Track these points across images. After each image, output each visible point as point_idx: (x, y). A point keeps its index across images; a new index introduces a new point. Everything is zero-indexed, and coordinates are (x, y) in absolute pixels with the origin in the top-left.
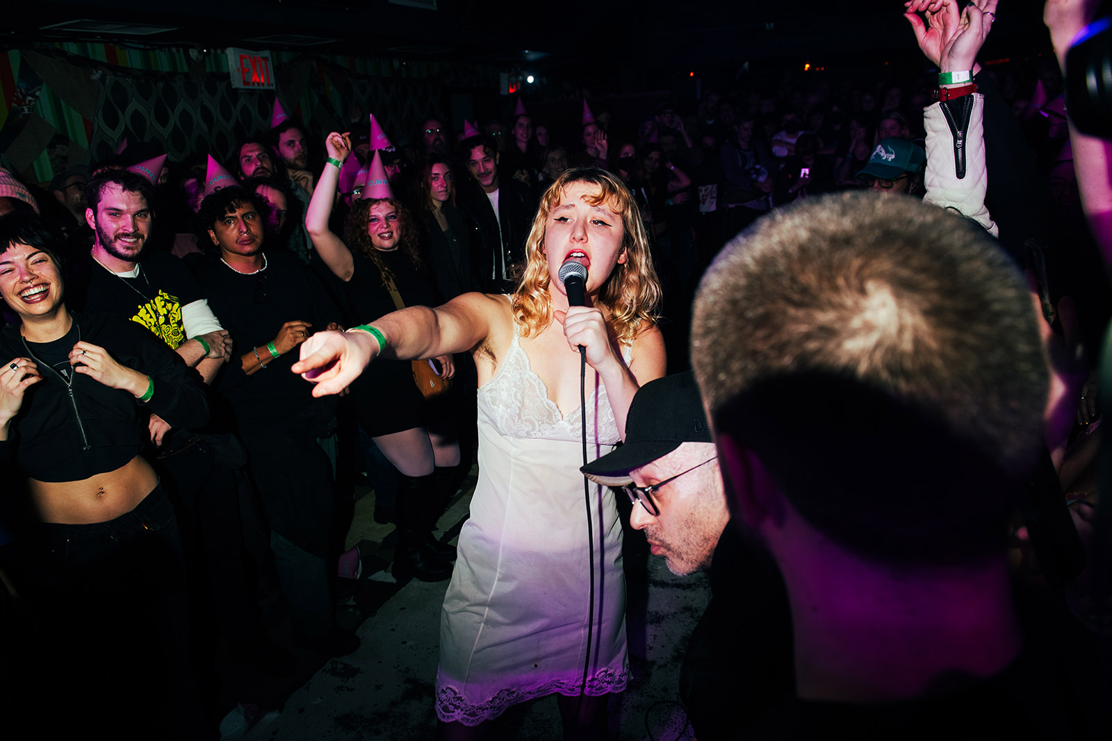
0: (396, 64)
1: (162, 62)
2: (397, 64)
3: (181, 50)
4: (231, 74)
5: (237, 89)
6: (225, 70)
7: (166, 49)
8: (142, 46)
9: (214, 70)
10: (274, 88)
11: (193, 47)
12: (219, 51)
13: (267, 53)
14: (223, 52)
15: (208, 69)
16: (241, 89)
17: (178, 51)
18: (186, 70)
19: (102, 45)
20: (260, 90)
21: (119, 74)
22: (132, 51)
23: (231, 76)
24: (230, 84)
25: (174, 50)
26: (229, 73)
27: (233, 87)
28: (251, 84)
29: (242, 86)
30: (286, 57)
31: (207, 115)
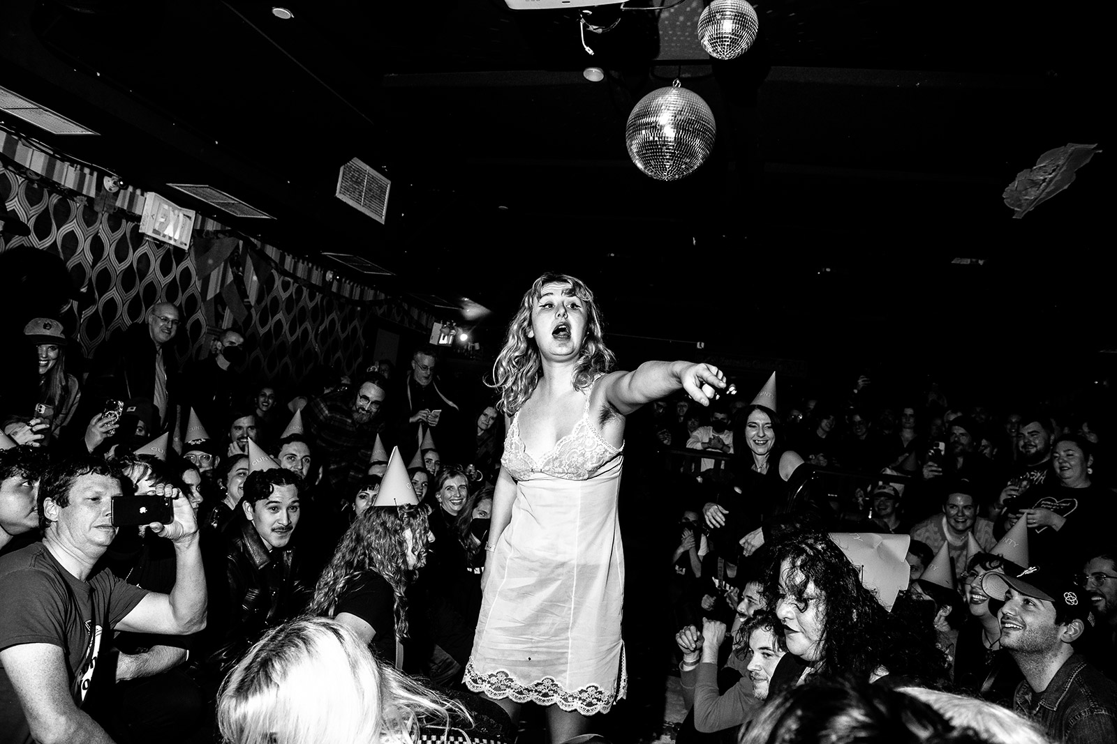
0: (329, 276)
1: (68, 176)
2: (331, 276)
3: (95, 174)
4: (143, 217)
5: (143, 235)
6: (137, 212)
7: (79, 166)
8: (52, 153)
9: (125, 208)
10: (186, 248)
11: (110, 176)
12: (138, 192)
13: (192, 213)
14: (142, 195)
15: (118, 204)
16: (149, 236)
17: (91, 174)
18: (93, 194)
19: (5, 134)
20: (170, 244)
21: (10, 168)
22: (37, 153)
23: (142, 220)
24: (137, 227)
25: (87, 171)
26: (141, 217)
27: (140, 231)
28: (162, 235)
29: (150, 233)
30: (211, 226)
31: (97, 247)
